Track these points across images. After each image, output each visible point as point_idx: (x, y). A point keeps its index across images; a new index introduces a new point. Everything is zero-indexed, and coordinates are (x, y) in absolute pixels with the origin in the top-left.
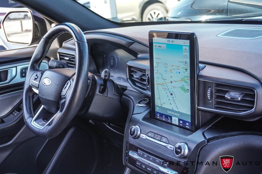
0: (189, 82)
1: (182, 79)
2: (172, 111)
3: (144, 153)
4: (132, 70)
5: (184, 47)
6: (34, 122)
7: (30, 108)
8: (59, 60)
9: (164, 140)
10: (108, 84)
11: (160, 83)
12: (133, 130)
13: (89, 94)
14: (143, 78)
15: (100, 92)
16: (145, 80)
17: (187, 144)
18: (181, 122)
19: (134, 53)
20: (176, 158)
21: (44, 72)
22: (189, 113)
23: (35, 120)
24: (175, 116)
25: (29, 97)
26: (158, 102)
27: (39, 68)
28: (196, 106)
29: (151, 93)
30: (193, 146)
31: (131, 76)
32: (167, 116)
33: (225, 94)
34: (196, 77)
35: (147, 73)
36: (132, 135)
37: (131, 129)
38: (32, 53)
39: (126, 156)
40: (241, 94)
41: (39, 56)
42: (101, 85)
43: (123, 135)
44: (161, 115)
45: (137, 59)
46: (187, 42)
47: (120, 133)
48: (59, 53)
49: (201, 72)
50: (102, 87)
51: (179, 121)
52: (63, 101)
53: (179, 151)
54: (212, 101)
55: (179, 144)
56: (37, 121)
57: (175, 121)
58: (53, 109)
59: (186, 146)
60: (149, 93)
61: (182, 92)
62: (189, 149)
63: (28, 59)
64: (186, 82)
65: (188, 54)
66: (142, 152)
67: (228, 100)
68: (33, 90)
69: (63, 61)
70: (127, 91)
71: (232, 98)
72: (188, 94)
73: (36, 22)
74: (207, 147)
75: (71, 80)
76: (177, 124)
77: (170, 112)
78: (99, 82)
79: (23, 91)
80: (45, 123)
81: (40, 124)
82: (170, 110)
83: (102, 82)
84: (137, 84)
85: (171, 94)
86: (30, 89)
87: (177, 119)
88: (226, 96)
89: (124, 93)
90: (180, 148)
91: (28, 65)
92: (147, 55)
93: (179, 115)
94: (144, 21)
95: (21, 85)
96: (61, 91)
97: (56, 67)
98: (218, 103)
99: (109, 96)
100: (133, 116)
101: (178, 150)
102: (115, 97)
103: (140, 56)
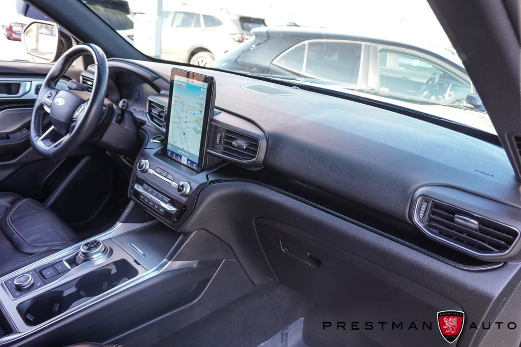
0: (202, 124)
1: (196, 120)
2: (183, 150)
3: (149, 187)
4: (152, 105)
5: (202, 89)
6: (41, 142)
7: (38, 127)
8: (81, 82)
9: (170, 177)
10: (126, 115)
11: (175, 121)
12: (142, 163)
13: (103, 121)
14: (161, 114)
15: (116, 122)
16: (162, 117)
17: (190, 184)
18: (189, 162)
19: (158, 89)
20: (177, 195)
21: (59, 91)
22: (198, 154)
23: (42, 140)
24: (185, 156)
25: (40, 116)
26: (170, 140)
27: (55, 86)
28: (205, 148)
29: (166, 130)
30: (195, 186)
31: (150, 111)
32: (177, 155)
33: (232, 141)
34: (209, 121)
35: (165, 111)
36: (140, 168)
37: (140, 162)
38: (49, 70)
39: (132, 189)
40: (247, 144)
41: (56, 74)
42: (119, 115)
43: (131, 166)
44: (172, 153)
45: (159, 95)
46: (206, 85)
47: (129, 164)
48: (83, 76)
49: (214, 116)
50: (120, 117)
51: (188, 162)
52: (73, 124)
53: (182, 188)
54: (220, 145)
55: (183, 182)
56: (44, 141)
57: (184, 161)
58: (63, 131)
59: (189, 185)
60: (164, 130)
61: (194, 133)
62: (191, 188)
63: (44, 75)
64: (199, 124)
65: (205, 97)
66: (148, 186)
67: (235, 147)
68: (43, 109)
69: (85, 85)
70: (145, 126)
71: (238, 146)
72: (200, 136)
73: (62, 39)
74: (208, 188)
75: (85, 104)
76: (185, 164)
77: (181, 151)
78: (118, 112)
79: (32, 110)
80: (52, 144)
81: (46, 145)
82: (181, 149)
83: (120, 112)
84: (155, 120)
85: (184, 134)
86: (41, 107)
87: (186, 159)
88: (233, 143)
89: (142, 127)
90: (183, 186)
91: (43, 82)
92: (168, 92)
93: (188, 155)
94: (191, 63)
95: (31, 102)
96: (74, 113)
97: (75, 89)
98: (225, 149)
99: (125, 127)
100: (145, 150)
101: (180, 189)
102: (132, 130)
103: (162, 92)
